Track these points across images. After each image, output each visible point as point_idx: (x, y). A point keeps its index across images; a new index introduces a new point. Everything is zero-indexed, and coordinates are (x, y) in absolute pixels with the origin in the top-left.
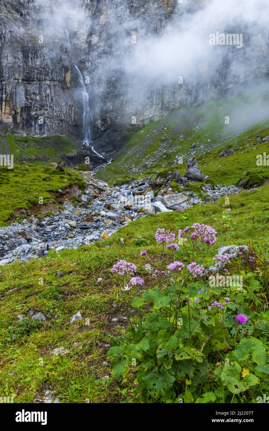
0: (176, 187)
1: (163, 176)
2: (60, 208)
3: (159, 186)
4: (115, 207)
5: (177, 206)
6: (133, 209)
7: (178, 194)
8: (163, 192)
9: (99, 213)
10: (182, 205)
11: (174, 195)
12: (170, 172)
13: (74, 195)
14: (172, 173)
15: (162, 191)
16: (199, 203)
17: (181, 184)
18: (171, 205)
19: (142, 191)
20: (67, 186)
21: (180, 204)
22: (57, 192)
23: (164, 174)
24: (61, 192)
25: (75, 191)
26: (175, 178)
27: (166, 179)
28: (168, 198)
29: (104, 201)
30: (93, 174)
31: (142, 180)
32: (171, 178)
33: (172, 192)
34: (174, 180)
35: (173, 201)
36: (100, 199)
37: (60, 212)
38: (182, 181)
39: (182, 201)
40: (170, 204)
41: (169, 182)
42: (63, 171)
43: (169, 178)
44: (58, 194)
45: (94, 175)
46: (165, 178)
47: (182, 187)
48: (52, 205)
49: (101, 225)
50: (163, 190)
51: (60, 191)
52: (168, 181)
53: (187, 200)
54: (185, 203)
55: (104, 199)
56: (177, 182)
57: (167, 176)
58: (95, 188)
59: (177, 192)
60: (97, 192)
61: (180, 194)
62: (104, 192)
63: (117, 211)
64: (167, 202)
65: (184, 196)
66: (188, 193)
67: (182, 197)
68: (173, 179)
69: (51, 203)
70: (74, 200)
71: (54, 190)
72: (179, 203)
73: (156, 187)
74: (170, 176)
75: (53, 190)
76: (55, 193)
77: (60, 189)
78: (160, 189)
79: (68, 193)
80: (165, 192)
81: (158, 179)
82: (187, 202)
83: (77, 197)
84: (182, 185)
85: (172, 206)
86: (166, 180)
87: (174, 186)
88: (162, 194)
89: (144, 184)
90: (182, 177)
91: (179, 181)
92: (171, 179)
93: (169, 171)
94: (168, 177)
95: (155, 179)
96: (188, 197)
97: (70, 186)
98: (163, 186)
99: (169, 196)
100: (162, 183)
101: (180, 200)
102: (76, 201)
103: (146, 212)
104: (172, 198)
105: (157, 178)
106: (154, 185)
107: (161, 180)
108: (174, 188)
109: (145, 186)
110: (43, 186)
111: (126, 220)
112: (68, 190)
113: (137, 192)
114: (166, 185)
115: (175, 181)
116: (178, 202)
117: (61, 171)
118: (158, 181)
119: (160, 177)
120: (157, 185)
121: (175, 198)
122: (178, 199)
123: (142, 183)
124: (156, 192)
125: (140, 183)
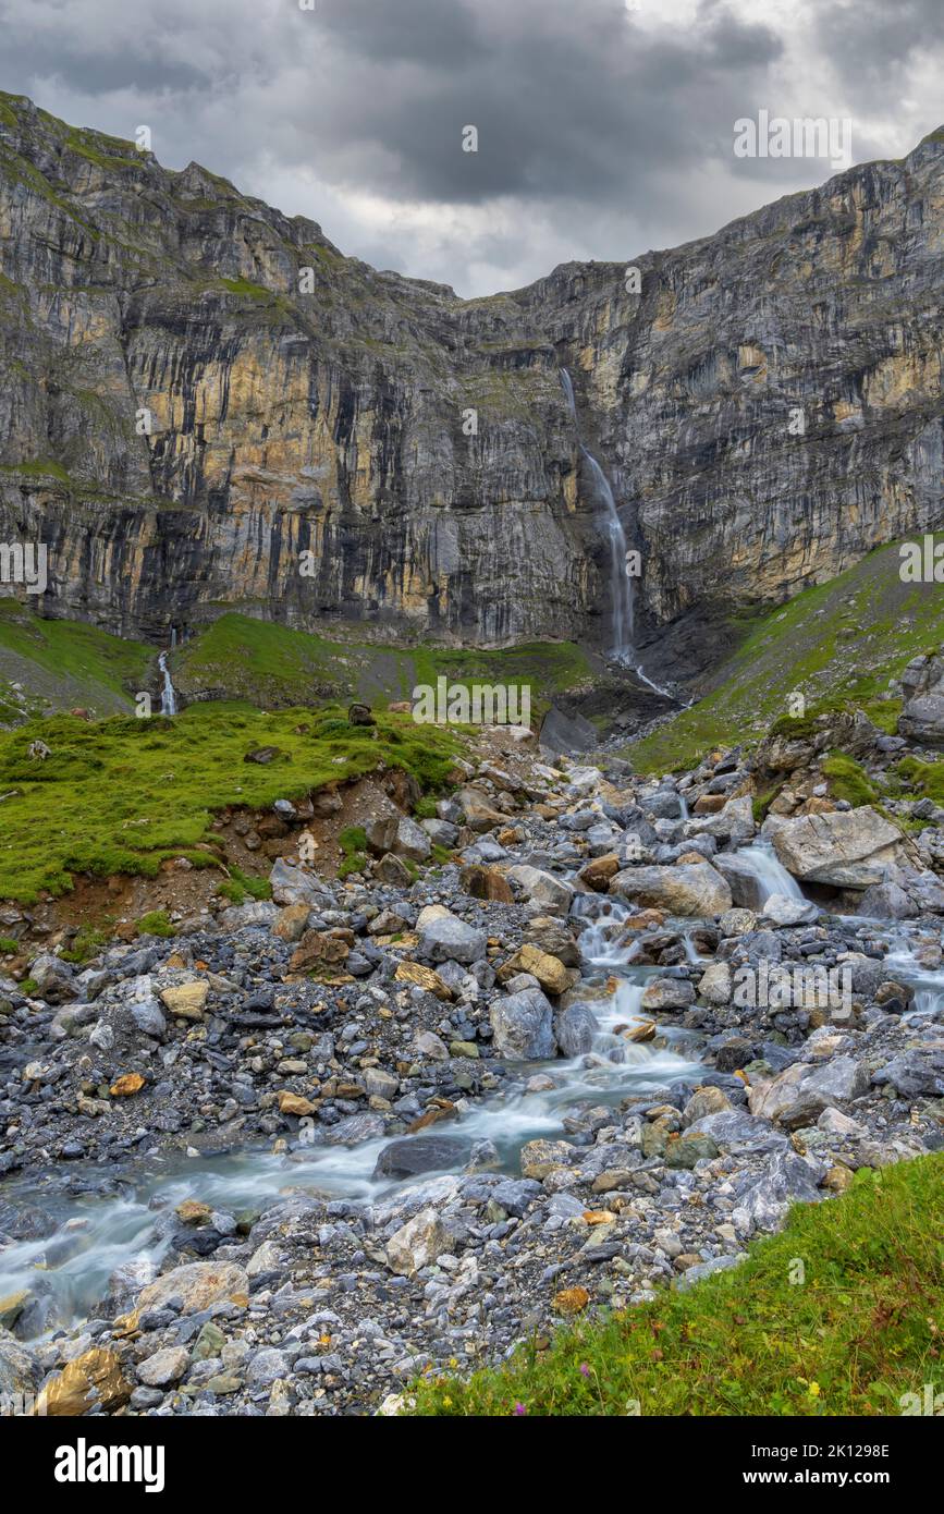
0: (845, 779)
1: (793, 734)
2: (220, 894)
3: (783, 773)
4: (525, 882)
5: (846, 871)
6: (622, 888)
7: (851, 813)
8: (793, 802)
9: (411, 920)
10: (874, 864)
11: (832, 816)
12: (824, 717)
13: (358, 823)
14: (834, 720)
15: (789, 796)
17: (877, 763)
18: (819, 863)
19: (721, 796)
20: (332, 786)
21: (862, 860)
22: (268, 811)
23: (802, 727)
24: (285, 813)
25: (366, 806)
26: (848, 740)
27: (808, 745)
28: (800, 832)
29: (518, 842)
31: (727, 754)
32: (829, 742)
33: (827, 804)
34: (843, 749)
35: (828, 847)
36: (501, 836)
37: (216, 912)
38: (882, 752)
39: (874, 845)
40: (812, 860)
41: (824, 756)
42: (371, 722)
43: (820, 742)
44: (270, 824)
45: (525, 740)
46: (802, 742)
47: (882, 777)
48: (185, 879)
49: (364, 1000)
50: (793, 790)
51: (286, 805)
52: (819, 751)
53: (901, 841)
54: (890, 857)
55: (521, 836)
56: (861, 754)
57: (812, 733)
58: (499, 789)
59: (845, 803)
60: (506, 805)
61: (862, 811)
62: (536, 806)
63: (526, 900)
64: (798, 852)
65: (881, 820)
66: (907, 805)
67: (873, 828)
68: (841, 744)
69: (182, 868)
70: (350, 846)
71: (256, 804)
72: (856, 856)
73: (771, 778)
74: (827, 733)
75: (251, 802)
76: (258, 818)
77: (287, 796)
78: (781, 789)
79: (332, 813)
80: (802, 801)
81: (776, 746)
82: (901, 849)
83: (369, 831)
84: (879, 768)
85: (821, 869)
86: (808, 750)
87: (837, 776)
88: (788, 808)
89: (732, 768)
90: (885, 734)
91: (868, 751)
92: (833, 746)
93: (819, 711)
94: (817, 737)
95: (763, 747)
96: (907, 823)
97: (349, 784)
98: (796, 775)
99: (805, 819)
100: (793, 762)
101: (865, 844)
102: (358, 849)
103: (684, 902)
104: (822, 832)
105: (771, 742)
106: (763, 770)
107: (788, 751)
108: (839, 785)
109: (736, 774)
110: (216, 787)
111: (525, 963)
112: (336, 801)
113: (706, 798)
114: (811, 771)
115: (848, 752)
116: (855, 850)
117: (358, 723)
118: (778, 754)
119: (784, 736)
121: (837, 833)
122: (850, 838)
123: (727, 763)
124: (764, 799)
125: (720, 765)
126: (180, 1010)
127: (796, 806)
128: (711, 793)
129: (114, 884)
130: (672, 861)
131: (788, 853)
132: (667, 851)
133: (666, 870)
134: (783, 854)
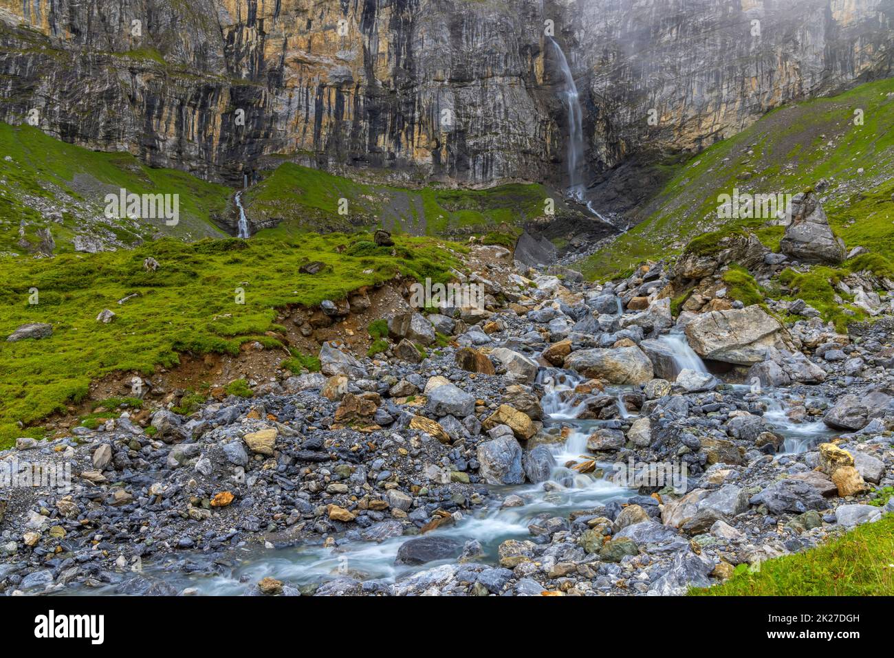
0: (740, 285)
1: (703, 252)
2: (284, 367)
3: (694, 281)
4: (503, 359)
5: (738, 352)
6: (574, 364)
7: (743, 310)
8: (700, 301)
9: (421, 387)
10: (759, 347)
11: (729, 313)
12: (726, 239)
13: (382, 317)
14: (733, 241)
15: (698, 298)
16: (824, 341)
17: (764, 273)
18: (718, 346)
19: (647, 298)
20: (363, 290)
21: (750, 344)
22: (317, 308)
23: (708, 246)
24: (329, 310)
25: (387, 305)
26: (744, 256)
27: (713, 260)
28: (705, 323)
29: (498, 331)
30: (502, 251)
31: (653, 267)
32: (729, 258)
33: (726, 303)
34: (739, 263)
35: (725, 335)
36: (486, 327)
37: (281, 380)
38: (768, 265)
39: (759, 333)
40: (713, 344)
41: (725, 268)
42: (391, 244)
43: (722, 257)
44: (319, 317)
45: (504, 256)
46: (708, 258)
47: (767, 284)
48: (259, 357)
49: (388, 442)
50: (701, 293)
51: (329, 304)
52: (721, 264)
53: (779, 331)
54: (770, 342)
55: (500, 326)
56: (752, 267)
57: (716, 251)
59: (739, 303)
61: (751, 308)
62: (512, 305)
63: (504, 373)
64: (703, 339)
65: (765, 315)
66: (785, 304)
67: (759, 321)
68: (738, 259)
69: (256, 349)
70: (377, 333)
71: (308, 303)
72: (745, 341)
74: (728, 251)
75: (304, 301)
76: (310, 313)
77: (330, 298)
78: (692, 293)
79: (363, 310)
80: (707, 301)
81: (689, 261)
82: (779, 336)
83: (390, 322)
84: (765, 277)
85: (720, 351)
86: (713, 264)
87: (734, 283)
88: (697, 306)
89: (656, 277)
90: (770, 251)
91: (758, 264)
92: (731, 261)
93: (722, 234)
94: (720, 254)
95: (680, 262)
96: (784, 318)
97: (375, 289)
98: (704, 282)
99: (709, 315)
100: (701, 273)
101: (752, 332)
102: (382, 336)
103: (618, 375)
104: (721, 324)
105: (685, 258)
106: (679, 278)
107: (698, 264)
108: (735, 289)
109: (659, 281)
110: (279, 291)
111: (502, 417)
112: (366, 301)
113: (636, 299)
114: (715, 280)
115: (743, 265)
116: (744, 337)
117: (381, 244)
118: (689, 266)
119: (696, 253)
120: (687, 281)
121: (733, 324)
122: (742, 328)
123: (653, 273)
124: (679, 299)
125: (648, 274)
126: (258, 448)
127: (702, 305)
128: (640, 295)
129: (208, 360)
130: (611, 345)
131: (696, 339)
132: (607, 338)
133: (606, 352)
134: (691, 339)
